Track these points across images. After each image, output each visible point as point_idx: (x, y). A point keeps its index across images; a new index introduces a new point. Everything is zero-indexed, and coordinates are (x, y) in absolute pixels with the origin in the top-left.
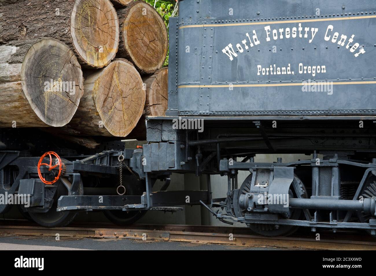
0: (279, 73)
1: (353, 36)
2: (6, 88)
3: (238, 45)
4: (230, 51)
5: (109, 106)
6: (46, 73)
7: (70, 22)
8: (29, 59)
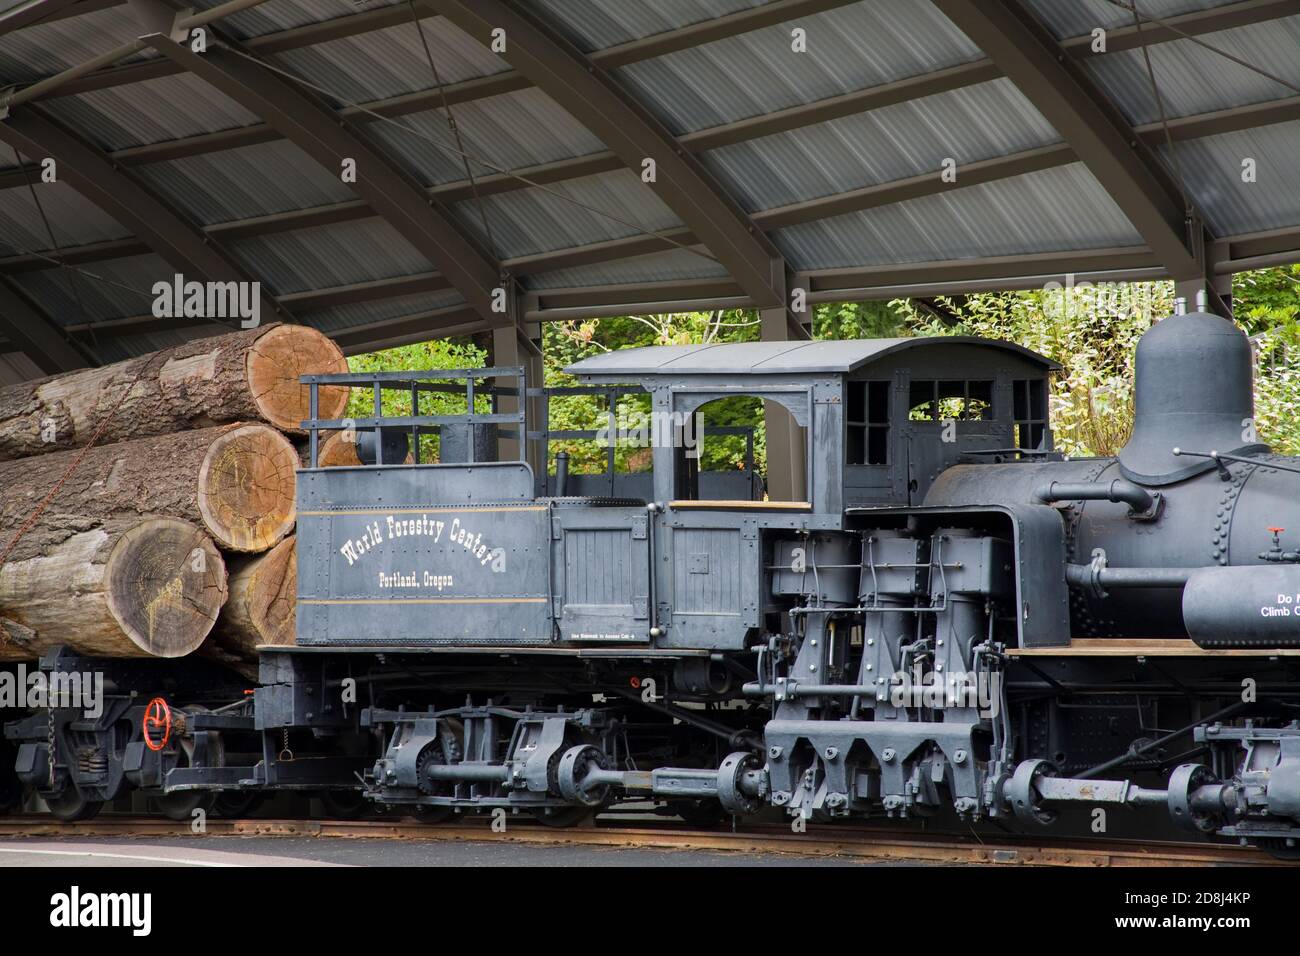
0: (403, 585)
1: (480, 535)
2: (88, 603)
3: (359, 543)
4: (349, 551)
5: (279, 615)
6: (150, 575)
7: (196, 485)
8: (118, 557)
